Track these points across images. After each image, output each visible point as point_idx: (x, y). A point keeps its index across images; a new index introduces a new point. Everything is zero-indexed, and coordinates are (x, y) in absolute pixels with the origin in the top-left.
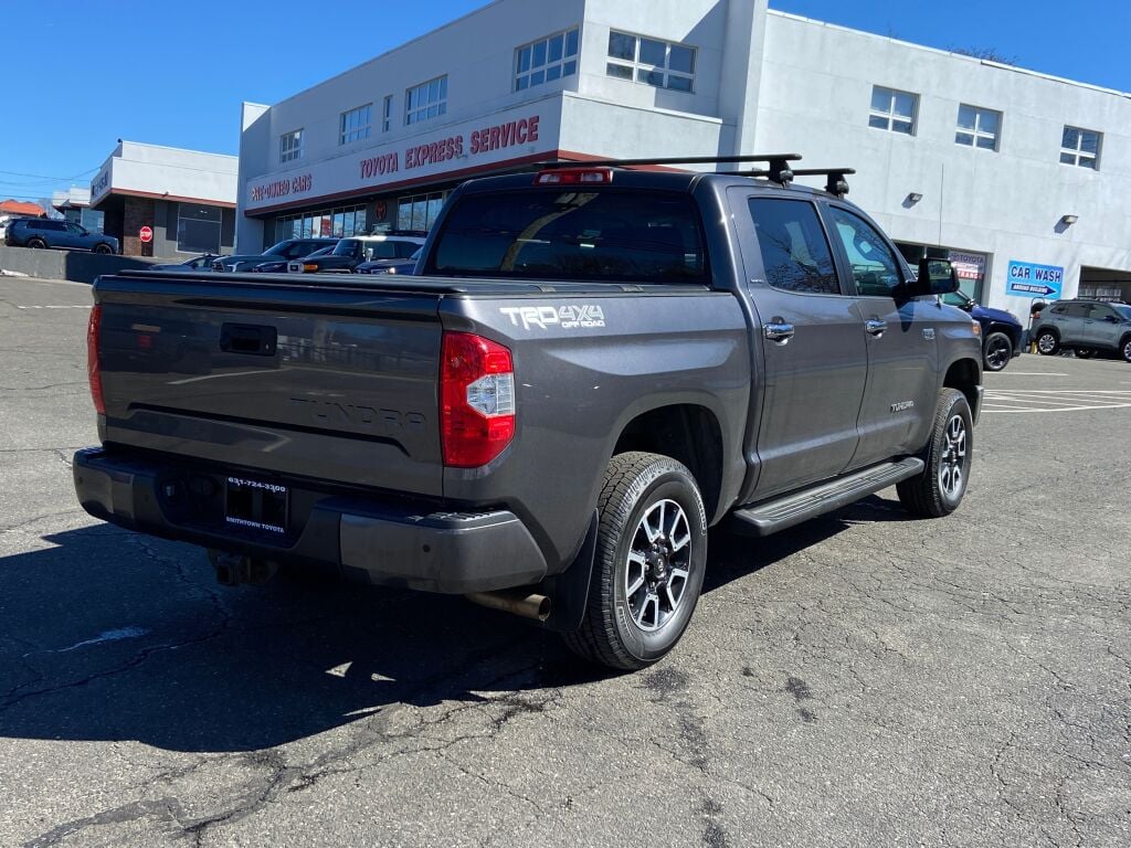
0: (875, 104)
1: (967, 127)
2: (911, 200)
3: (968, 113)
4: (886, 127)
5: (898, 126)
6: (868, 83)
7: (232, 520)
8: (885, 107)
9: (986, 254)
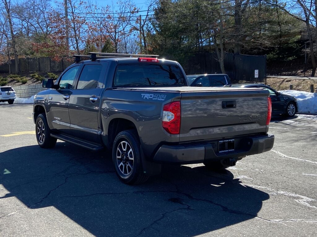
7: (221, 152)
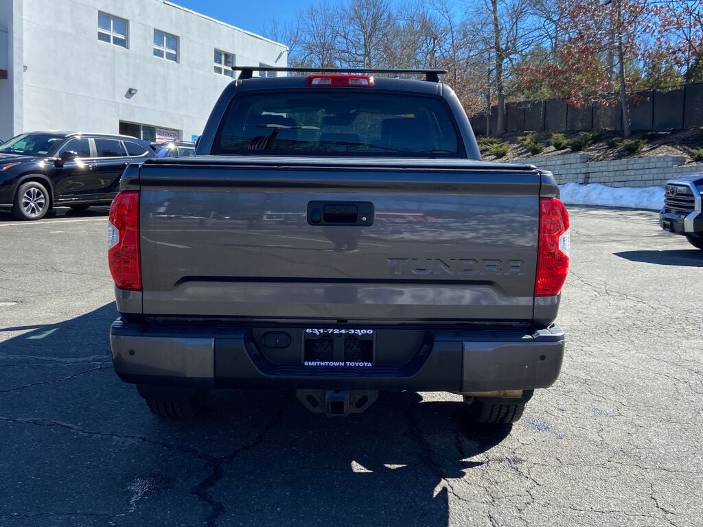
0: (100, 25)
1: (159, 45)
2: (130, 93)
3: (159, 35)
4: (109, 41)
5: (117, 41)
6: (95, 9)
7: (310, 364)
8: (107, 27)
9: (178, 131)
